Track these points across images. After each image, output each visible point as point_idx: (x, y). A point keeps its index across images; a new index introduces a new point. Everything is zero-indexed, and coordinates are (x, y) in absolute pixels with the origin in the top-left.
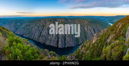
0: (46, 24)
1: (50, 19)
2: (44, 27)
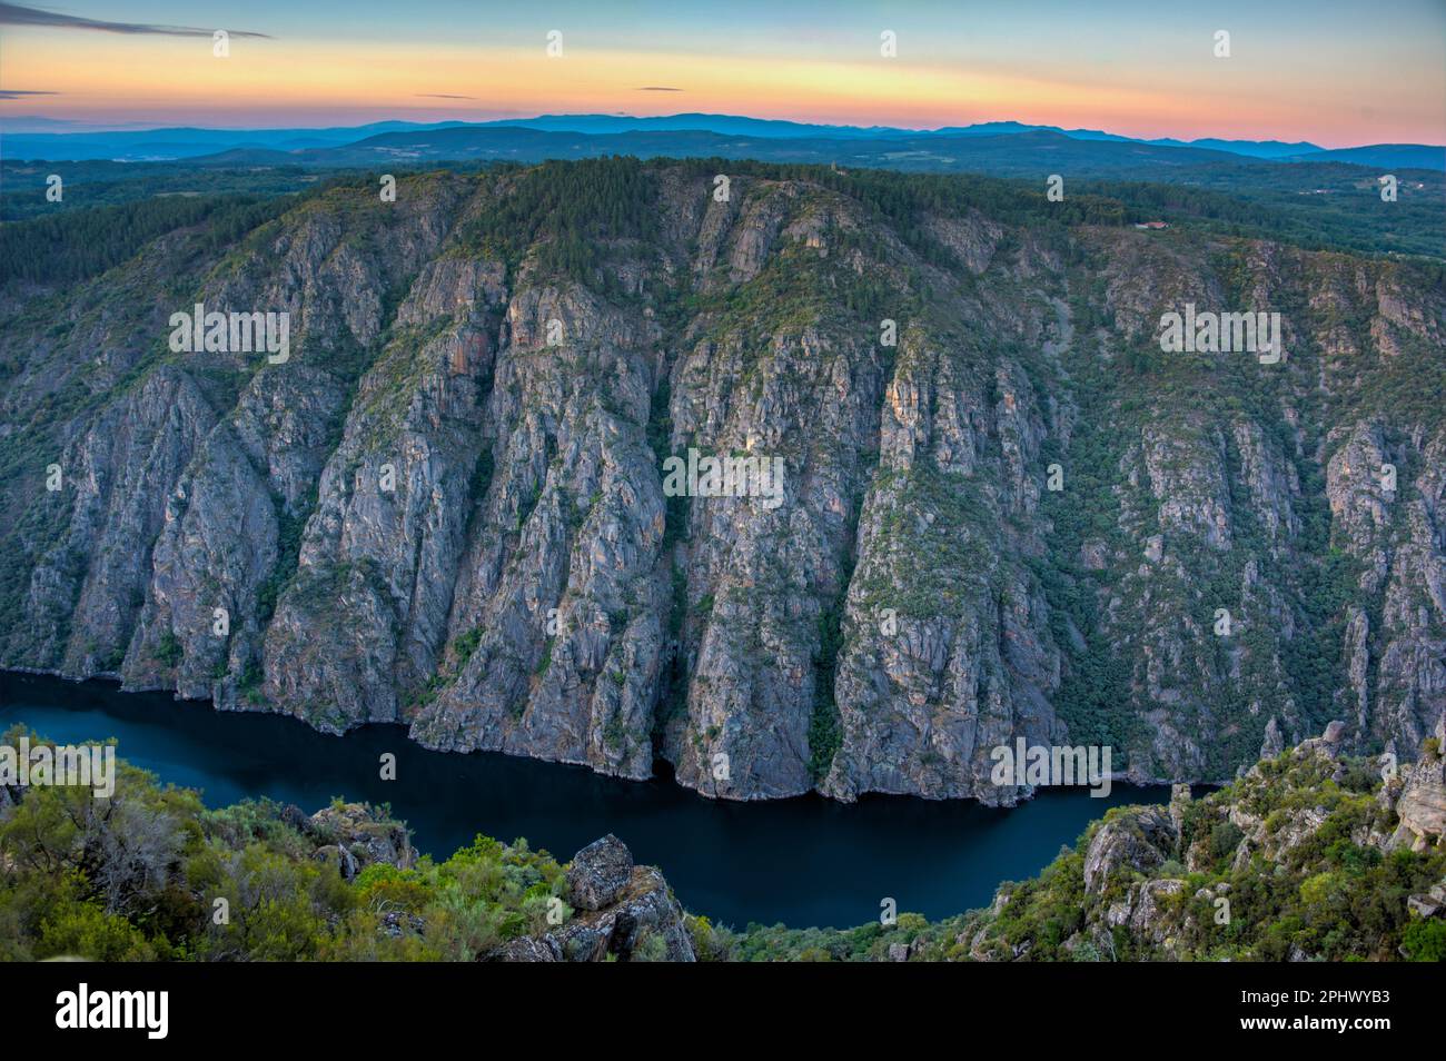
0: (406, 314)
1: (506, 188)
2: (347, 384)
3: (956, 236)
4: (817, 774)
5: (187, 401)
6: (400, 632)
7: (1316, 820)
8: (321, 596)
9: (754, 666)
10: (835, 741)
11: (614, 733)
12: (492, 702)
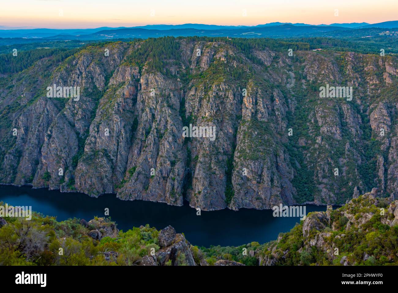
0: (112, 82)
1: (138, 46)
2: (96, 102)
3: (262, 55)
4: (227, 203)
5: (50, 107)
6: (113, 168)
7: (370, 216)
8: (91, 159)
9: (210, 174)
10: (232, 194)
11: (173, 194)
12: (139, 186)
